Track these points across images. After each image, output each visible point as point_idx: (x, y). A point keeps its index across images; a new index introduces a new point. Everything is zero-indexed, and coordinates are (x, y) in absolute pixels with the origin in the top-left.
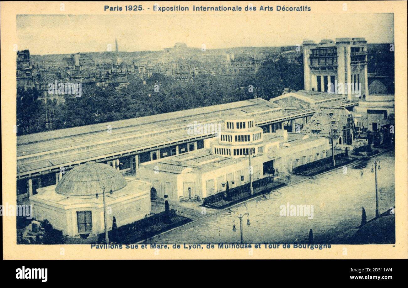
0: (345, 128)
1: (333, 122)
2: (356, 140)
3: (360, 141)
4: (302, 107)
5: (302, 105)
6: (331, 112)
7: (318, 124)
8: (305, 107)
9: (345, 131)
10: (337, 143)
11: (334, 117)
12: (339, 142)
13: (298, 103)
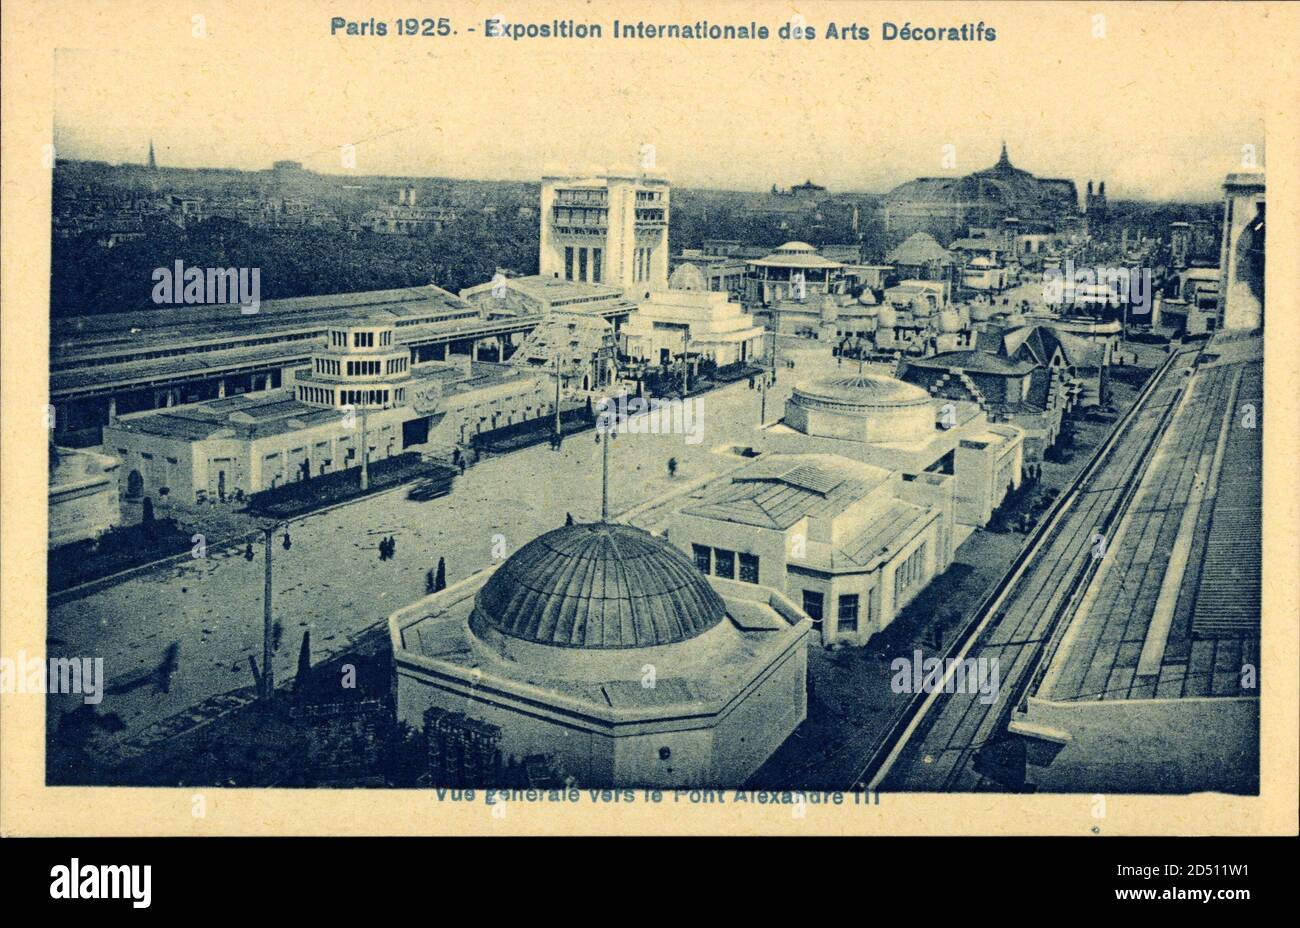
0: (595, 355)
1: (574, 343)
2: (619, 380)
3: (627, 384)
4: (525, 310)
5: (526, 306)
6: (573, 323)
7: (542, 345)
8: (532, 310)
9: (596, 362)
10: (578, 388)
11: (577, 332)
12: (582, 386)
13: (519, 301)
